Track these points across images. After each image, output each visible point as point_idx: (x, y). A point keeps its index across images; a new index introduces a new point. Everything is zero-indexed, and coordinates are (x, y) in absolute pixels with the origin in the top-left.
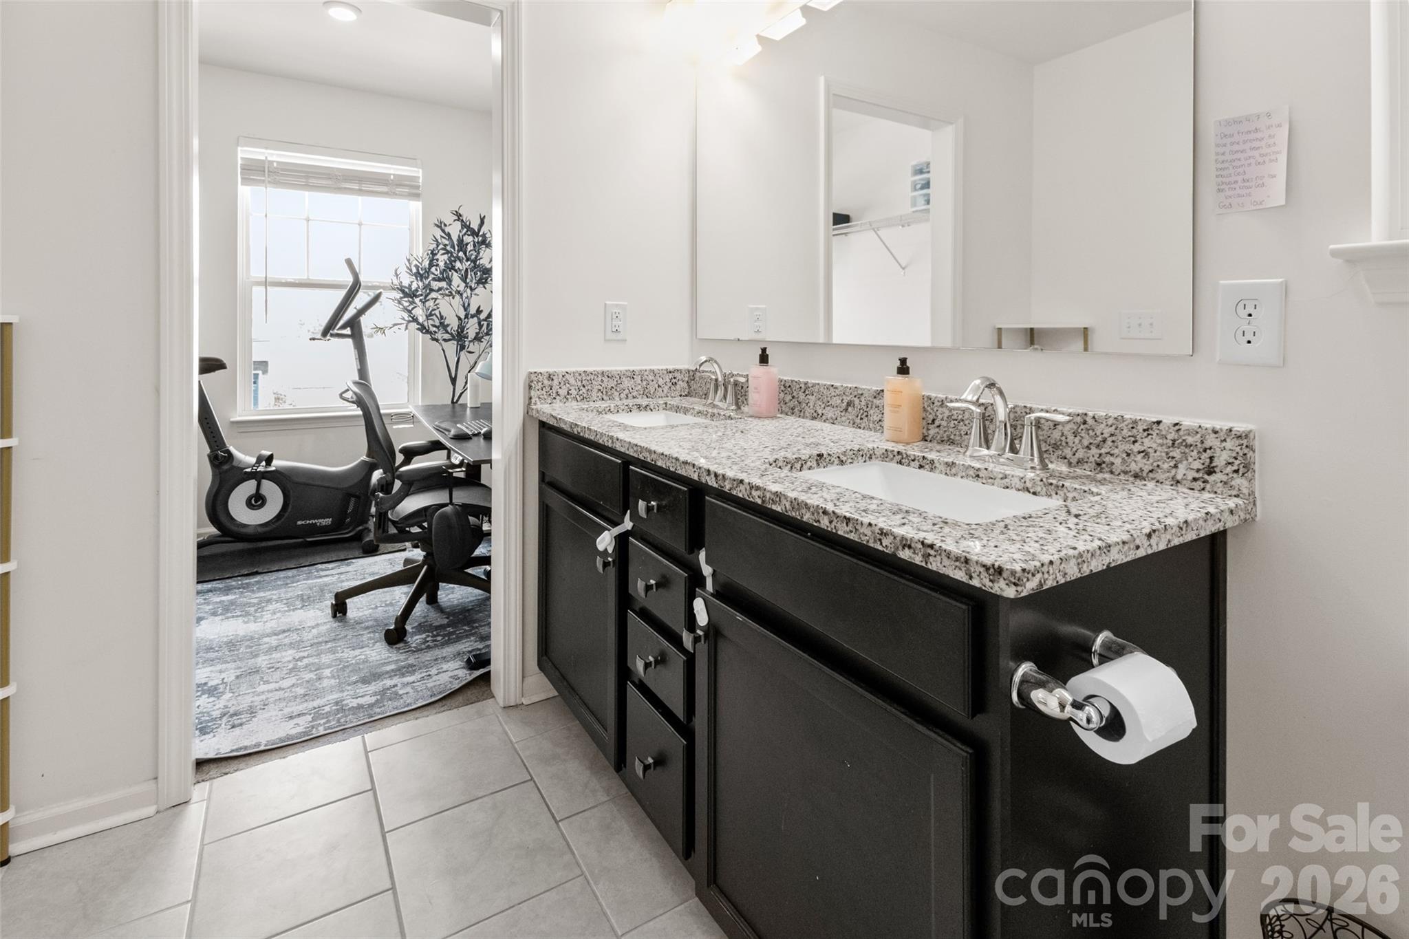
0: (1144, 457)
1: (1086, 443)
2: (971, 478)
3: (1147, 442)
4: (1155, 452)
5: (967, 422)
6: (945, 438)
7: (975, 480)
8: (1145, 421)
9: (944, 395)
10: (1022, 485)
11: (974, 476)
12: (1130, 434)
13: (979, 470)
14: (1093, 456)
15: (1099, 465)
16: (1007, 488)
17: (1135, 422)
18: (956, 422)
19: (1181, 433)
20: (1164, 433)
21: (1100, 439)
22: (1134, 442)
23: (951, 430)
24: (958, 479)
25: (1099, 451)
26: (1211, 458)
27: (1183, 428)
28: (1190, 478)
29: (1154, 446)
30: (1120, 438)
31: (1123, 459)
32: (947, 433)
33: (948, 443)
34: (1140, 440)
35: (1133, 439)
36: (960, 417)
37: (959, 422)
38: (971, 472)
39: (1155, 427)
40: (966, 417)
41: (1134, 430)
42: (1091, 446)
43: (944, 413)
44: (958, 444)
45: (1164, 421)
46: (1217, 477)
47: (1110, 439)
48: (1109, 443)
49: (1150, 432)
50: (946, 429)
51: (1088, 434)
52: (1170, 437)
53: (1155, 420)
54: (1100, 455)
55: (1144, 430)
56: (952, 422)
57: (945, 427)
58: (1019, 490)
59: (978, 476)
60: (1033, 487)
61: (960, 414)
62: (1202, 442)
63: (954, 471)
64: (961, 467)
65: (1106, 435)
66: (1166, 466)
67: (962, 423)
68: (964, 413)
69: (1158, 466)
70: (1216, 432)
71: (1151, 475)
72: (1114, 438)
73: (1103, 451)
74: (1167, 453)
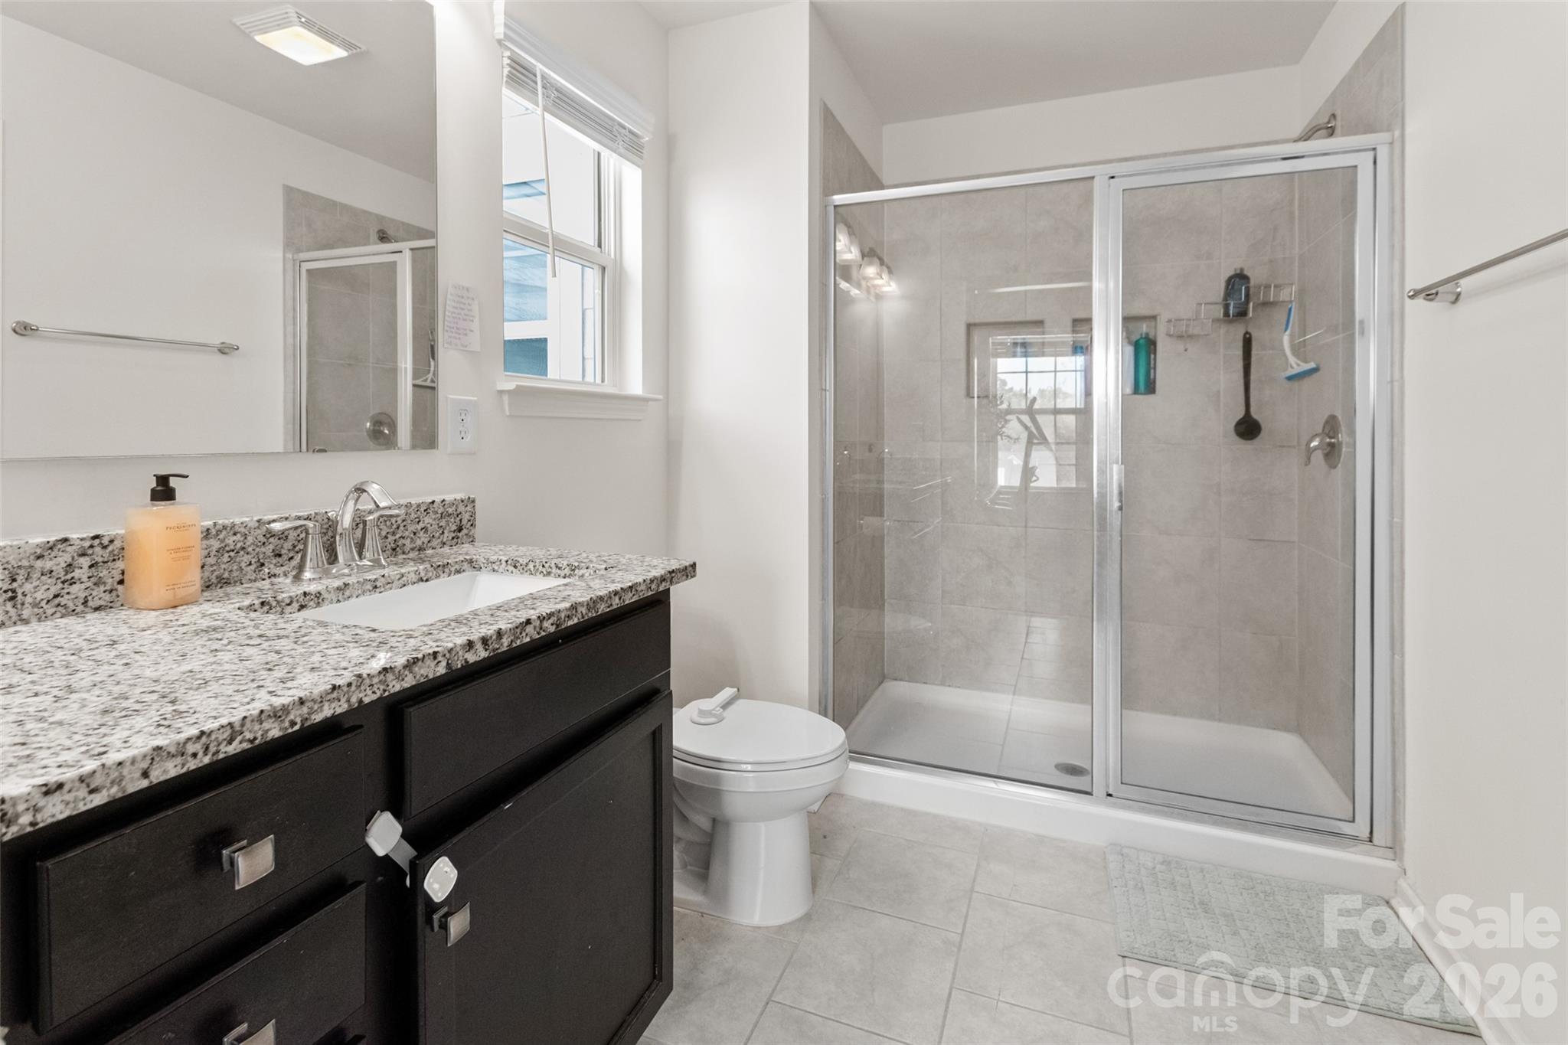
0: (424, 532)
1: (384, 533)
2: (368, 593)
3: (427, 520)
4: (431, 525)
5: (250, 549)
6: (214, 580)
7: (373, 592)
8: (425, 503)
9: (210, 520)
10: (417, 577)
11: (371, 588)
12: (416, 516)
13: (376, 580)
14: (390, 543)
15: (394, 550)
16: (404, 585)
17: (419, 506)
18: (232, 554)
19: (446, 506)
20: (436, 510)
21: (395, 526)
22: (419, 522)
23: (223, 566)
24: (353, 600)
25: (394, 538)
26: (461, 520)
27: (447, 503)
28: (450, 538)
29: (431, 521)
30: (409, 522)
31: (412, 538)
32: (216, 573)
33: (219, 586)
34: (422, 519)
35: (417, 520)
36: (239, 545)
37: (237, 552)
38: (369, 586)
39: (431, 506)
40: (248, 543)
41: (419, 512)
42: (389, 536)
43: (211, 546)
44: (235, 582)
45: (436, 500)
46: (465, 531)
47: (402, 525)
48: (402, 528)
49: (429, 511)
50: (215, 568)
51: (386, 525)
52: (440, 511)
53: (431, 501)
54: (395, 541)
55: (425, 511)
56: (226, 555)
57: (212, 566)
58: (414, 583)
59: (376, 587)
60: (426, 574)
61: (239, 541)
62: (456, 510)
63: (347, 593)
64: (356, 586)
65: (399, 522)
66: (438, 534)
67: (242, 553)
68: (246, 538)
69: (433, 536)
70: (462, 501)
71: (429, 545)
72: (405, 523)
73: (398, 536)
74: (438, 524)
